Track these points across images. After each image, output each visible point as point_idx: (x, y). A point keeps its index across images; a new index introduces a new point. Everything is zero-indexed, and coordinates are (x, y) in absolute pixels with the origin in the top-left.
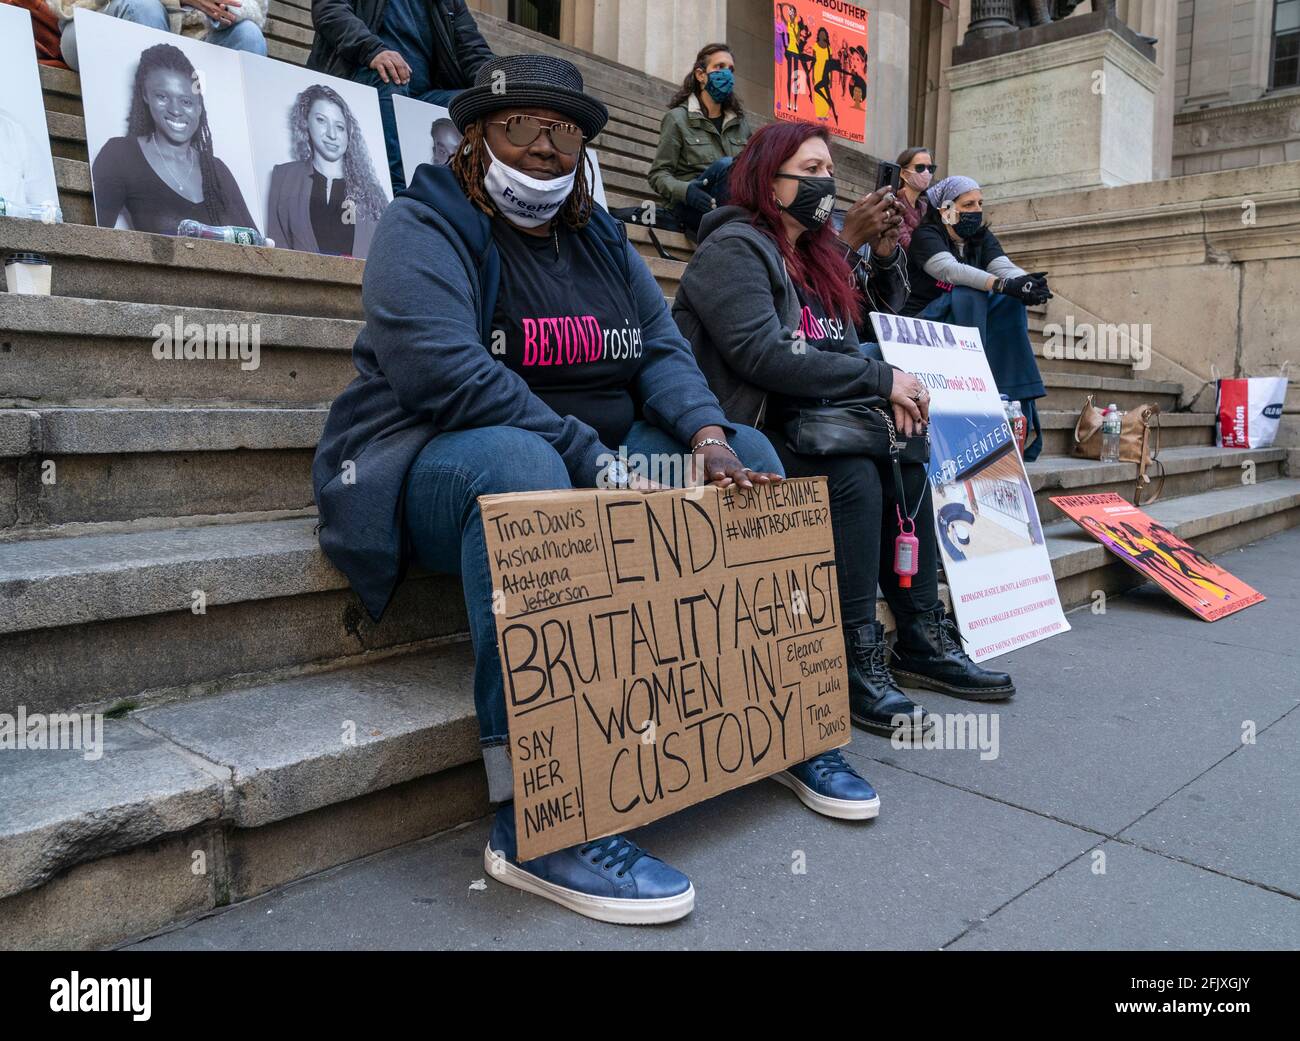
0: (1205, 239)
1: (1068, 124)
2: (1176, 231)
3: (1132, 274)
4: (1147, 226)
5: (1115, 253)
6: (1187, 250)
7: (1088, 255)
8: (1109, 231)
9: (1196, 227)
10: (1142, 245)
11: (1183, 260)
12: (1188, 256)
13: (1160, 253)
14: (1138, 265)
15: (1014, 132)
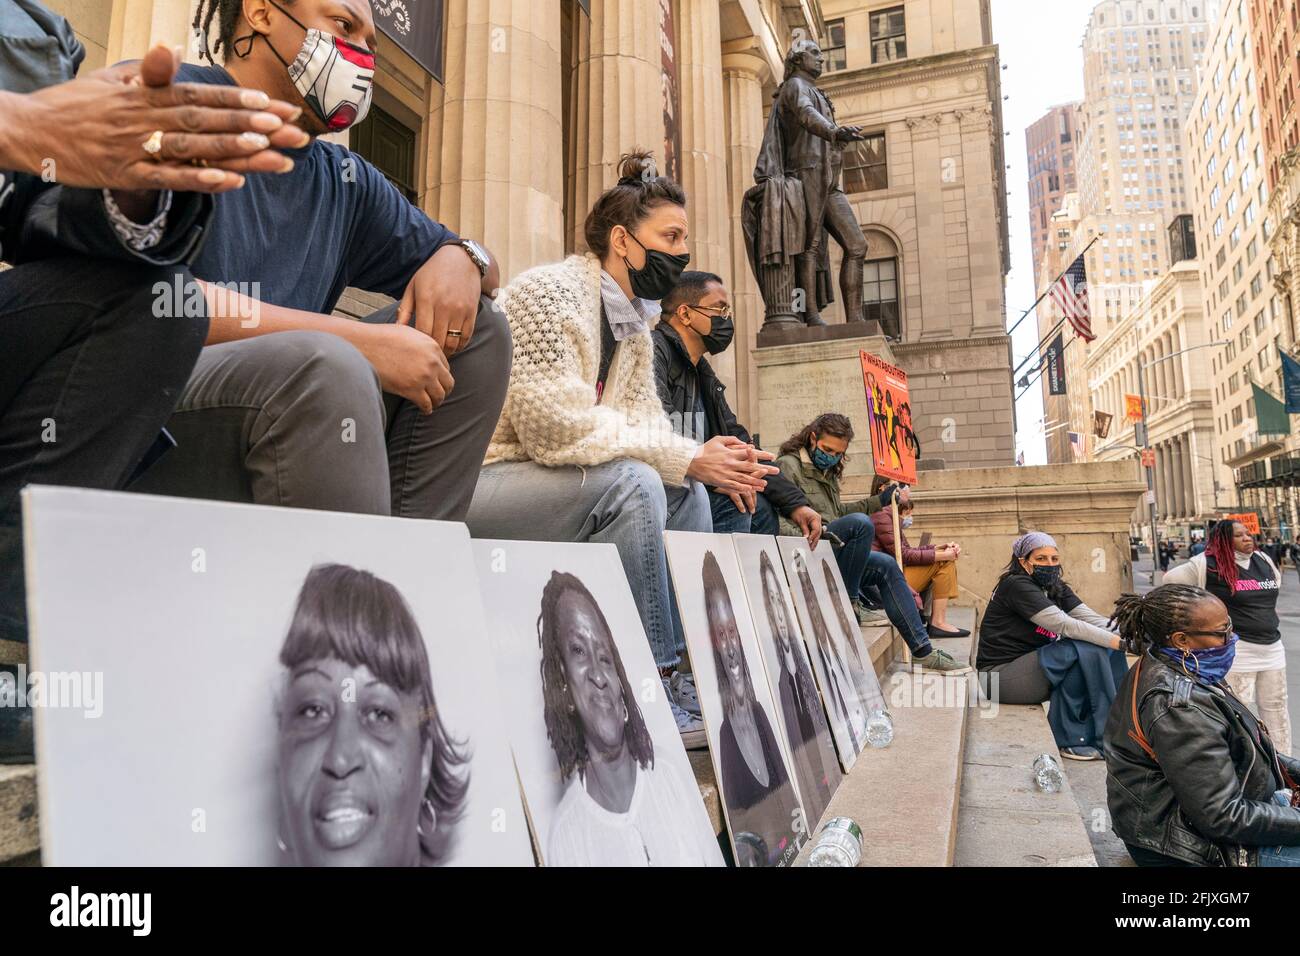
0: (1018, 515)
1: (857, 403)
2: (996, 508)
3: (963, 539)
4: (974, 503)
5: (948, 522)
6: (1003, 523)
7: (926, 523)
8: (944, 505)
9: (1011, 506)
10: (969, 517)
11: (1002, 530)
12: (1005, 528)
13: (983, 524)
14: (966, 533)
15: (813, 405)
